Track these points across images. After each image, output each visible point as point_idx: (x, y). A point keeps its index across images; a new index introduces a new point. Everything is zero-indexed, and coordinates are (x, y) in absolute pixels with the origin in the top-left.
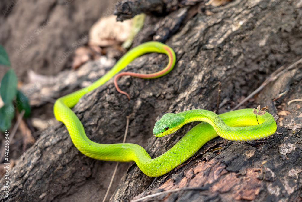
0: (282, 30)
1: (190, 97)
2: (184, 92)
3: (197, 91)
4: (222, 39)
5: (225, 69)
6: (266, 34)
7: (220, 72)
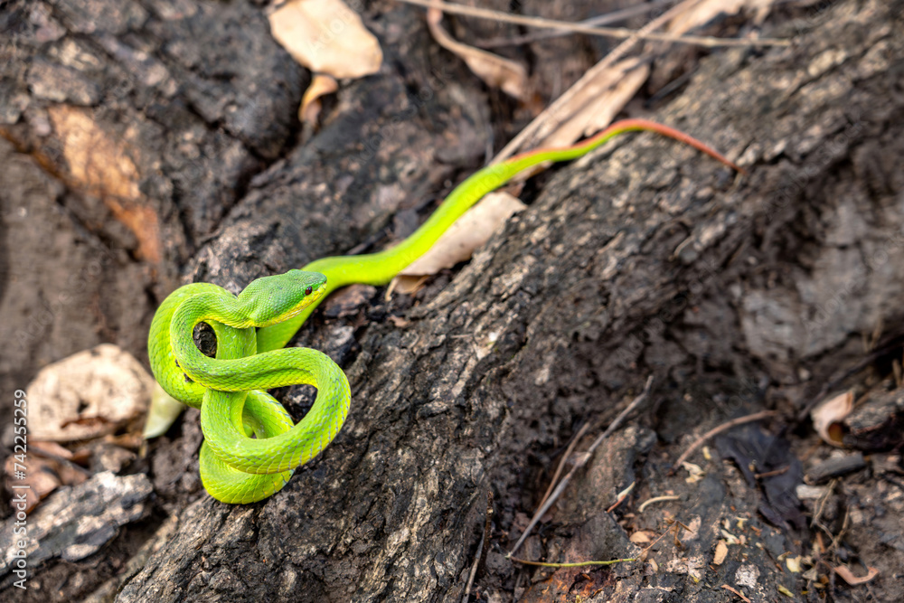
0: (581, 338)
1: (421, 539)
2: (397, 529)
3: (435, 522)
4: (461, 384)
5: (480, 455)
6: (548, 354)
7: (471, 466)
